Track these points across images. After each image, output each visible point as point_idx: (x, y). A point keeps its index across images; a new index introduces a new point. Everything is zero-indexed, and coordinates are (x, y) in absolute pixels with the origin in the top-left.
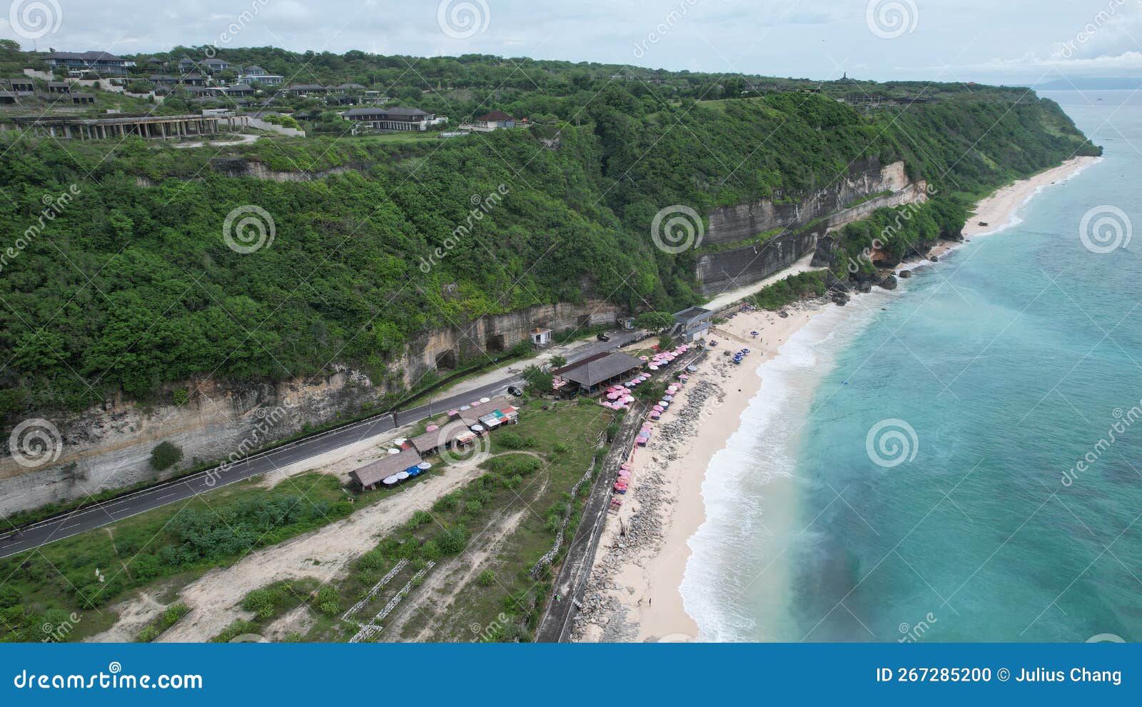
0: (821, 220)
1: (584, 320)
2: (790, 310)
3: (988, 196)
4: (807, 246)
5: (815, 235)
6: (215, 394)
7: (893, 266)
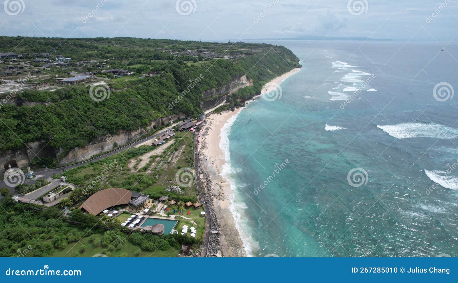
0: (227, 92)
1: (179, 118)
2: (222, 113)
3: (269, 82)
4: (224, 98)
5: (226, 96)
6: (123, 133)
7: (244, 102)
